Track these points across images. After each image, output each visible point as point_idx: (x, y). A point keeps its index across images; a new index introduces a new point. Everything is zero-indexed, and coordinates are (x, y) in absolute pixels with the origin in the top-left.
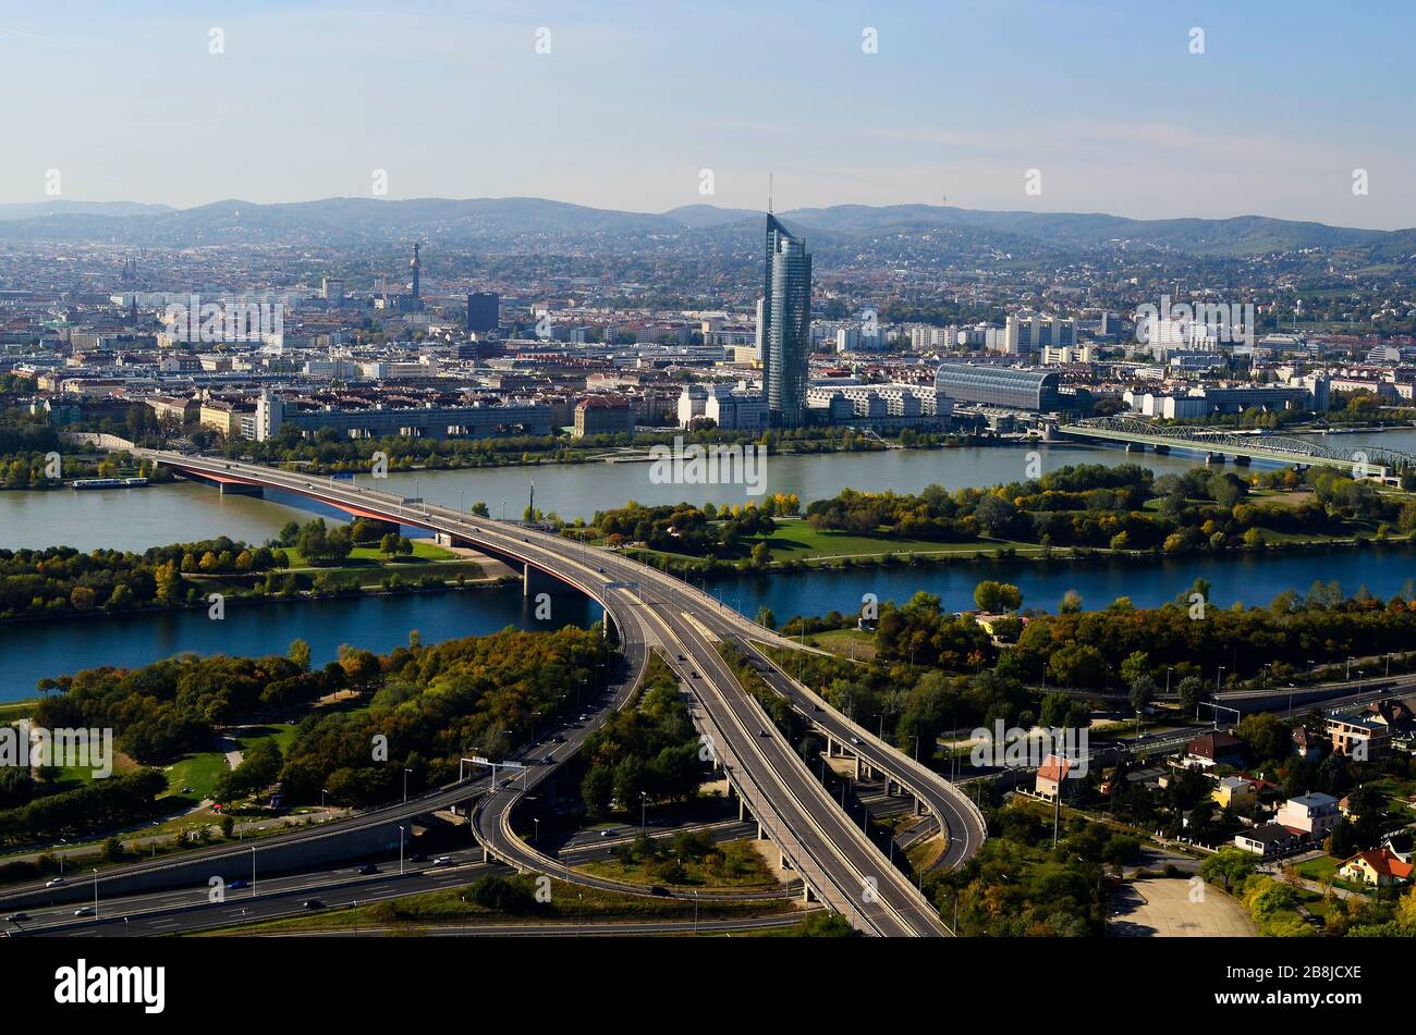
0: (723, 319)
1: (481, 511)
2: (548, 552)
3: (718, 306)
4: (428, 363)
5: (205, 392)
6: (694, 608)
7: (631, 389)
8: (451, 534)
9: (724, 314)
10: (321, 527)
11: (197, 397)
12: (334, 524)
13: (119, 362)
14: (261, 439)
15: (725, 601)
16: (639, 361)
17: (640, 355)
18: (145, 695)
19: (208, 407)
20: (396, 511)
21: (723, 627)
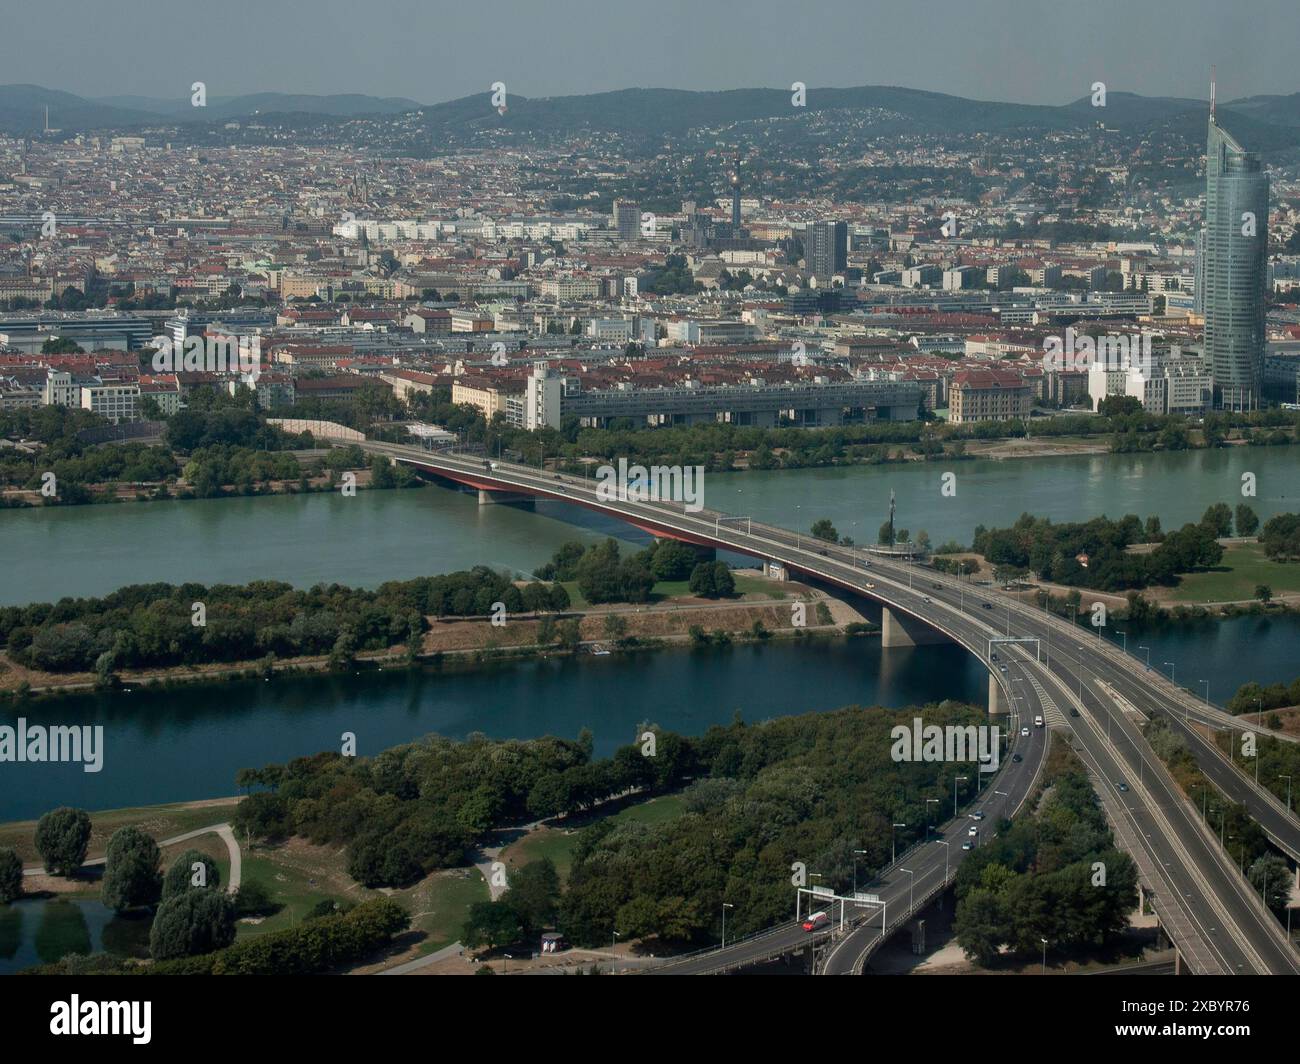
0: (1150, 254)
1: (824, 531)
2: (914, 592)
3: (1142, 235)
4: (753, 322)
5: (459, 363)
6: (1113, 673)
7: (1025, 357)
8: (785, 565)
9: (1149, 247)
10: (613, 552)
11: (448, 370)
12: (629, 550)
13: (345, 320)
14: (531, 426)
15: (1156, 664)
16: (1035, 316)
17: (1037, 306)
18: (380, 792)
19: (463, 384)
20: (712, 531)
21: (1150, 701)
